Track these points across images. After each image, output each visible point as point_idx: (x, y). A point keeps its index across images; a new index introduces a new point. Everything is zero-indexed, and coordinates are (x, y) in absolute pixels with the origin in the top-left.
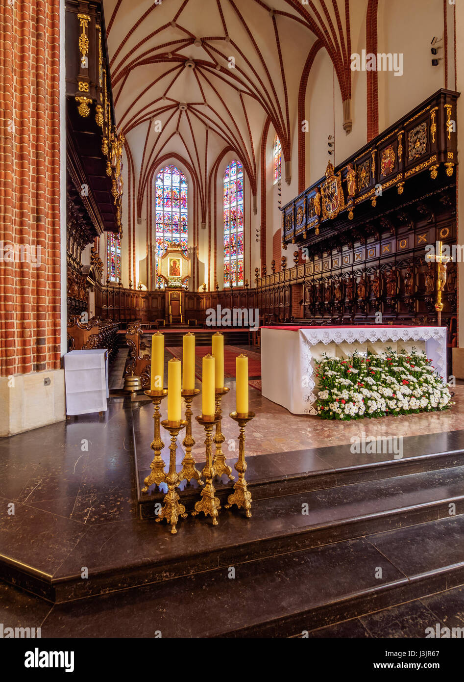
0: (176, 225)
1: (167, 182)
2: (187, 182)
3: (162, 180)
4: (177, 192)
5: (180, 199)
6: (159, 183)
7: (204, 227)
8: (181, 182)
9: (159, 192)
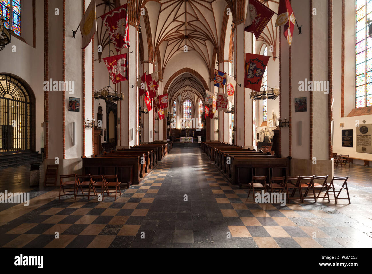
0: (189, 114)
2: (191, 104)
3: (185, 104)
4: (189, 106)
7: (195, 114)
8: (190, 103)
9: (185, 107)
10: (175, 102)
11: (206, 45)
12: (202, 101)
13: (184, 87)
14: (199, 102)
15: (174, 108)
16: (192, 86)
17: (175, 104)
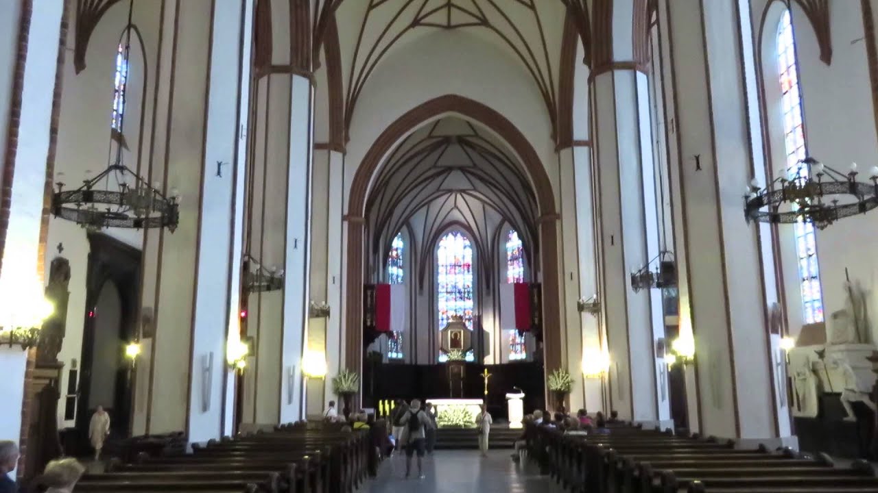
0: (460, 292)
2: (471, 248)
3: (445, 248)
4: (461, 258)
5: (464, 265)
6: (441, 250)
7: (488, 294)
8: (465, 247)
9: (442, 261)
10: (398, 243)
12: (520, 237)
13: (438, 174)
14: (507, 239)
15: (395, 269)
16: (472, 170)
17: (396, 250)
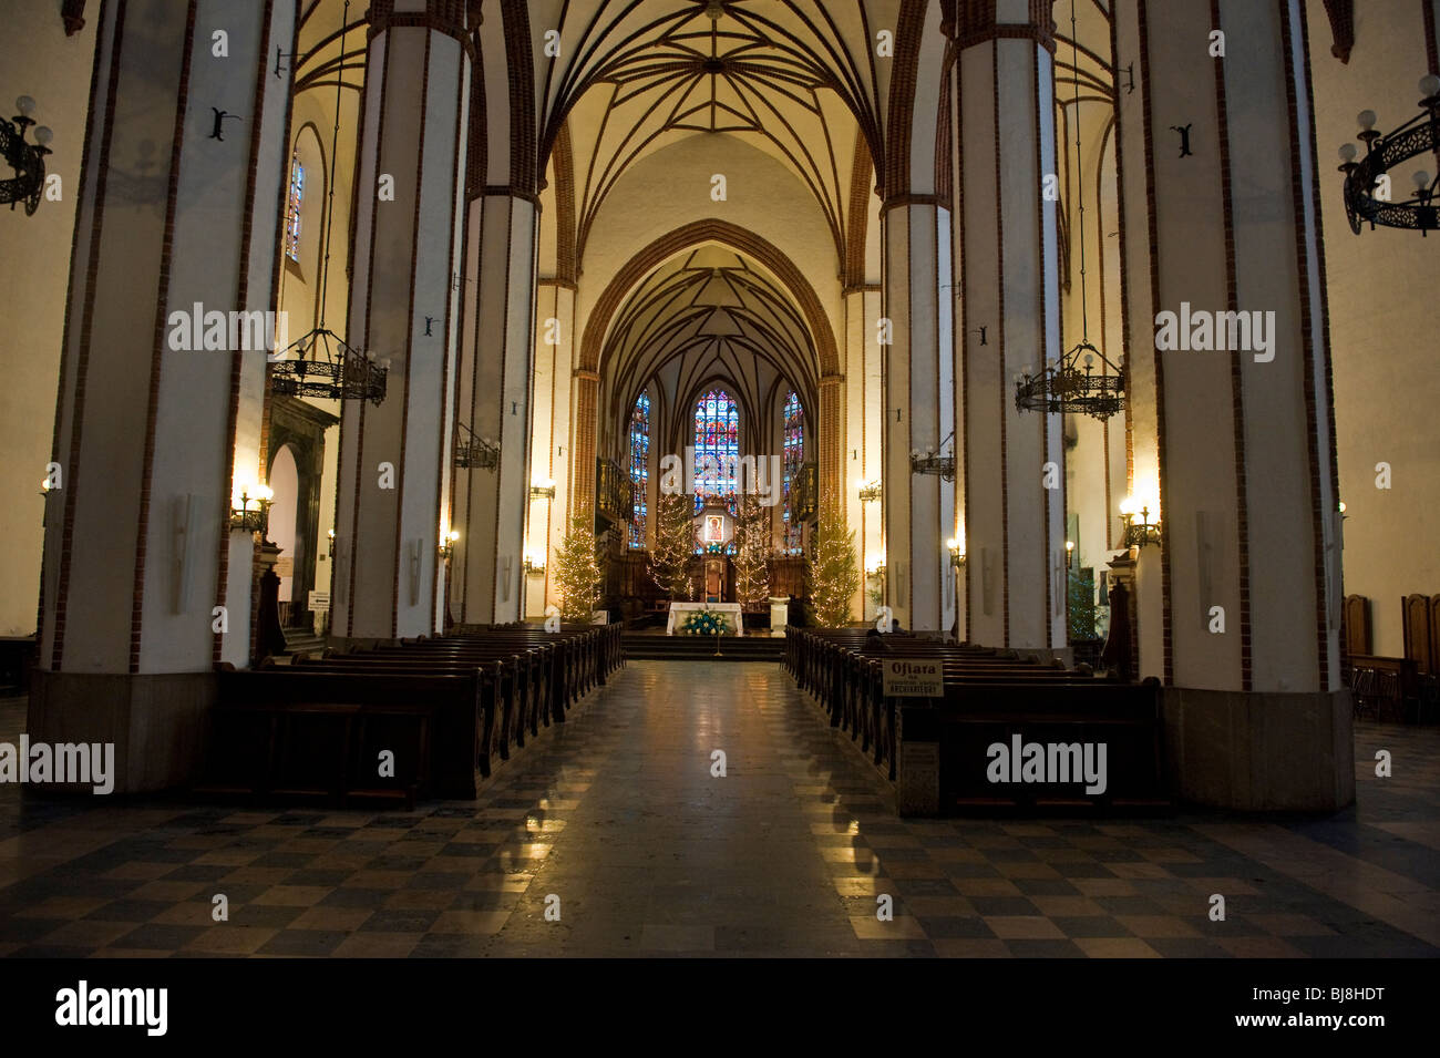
1: (711, 412)
2: (737, 410)
3: (705, 410)
4: (724, 423)
5: (728, 432)
6: (700, 413)
10: (643, 403)
11: (818, 111)
13: (697, 315)
14: (785, 402)
15: (638, 436)
16: (741, 312)
17: (641, 411)
